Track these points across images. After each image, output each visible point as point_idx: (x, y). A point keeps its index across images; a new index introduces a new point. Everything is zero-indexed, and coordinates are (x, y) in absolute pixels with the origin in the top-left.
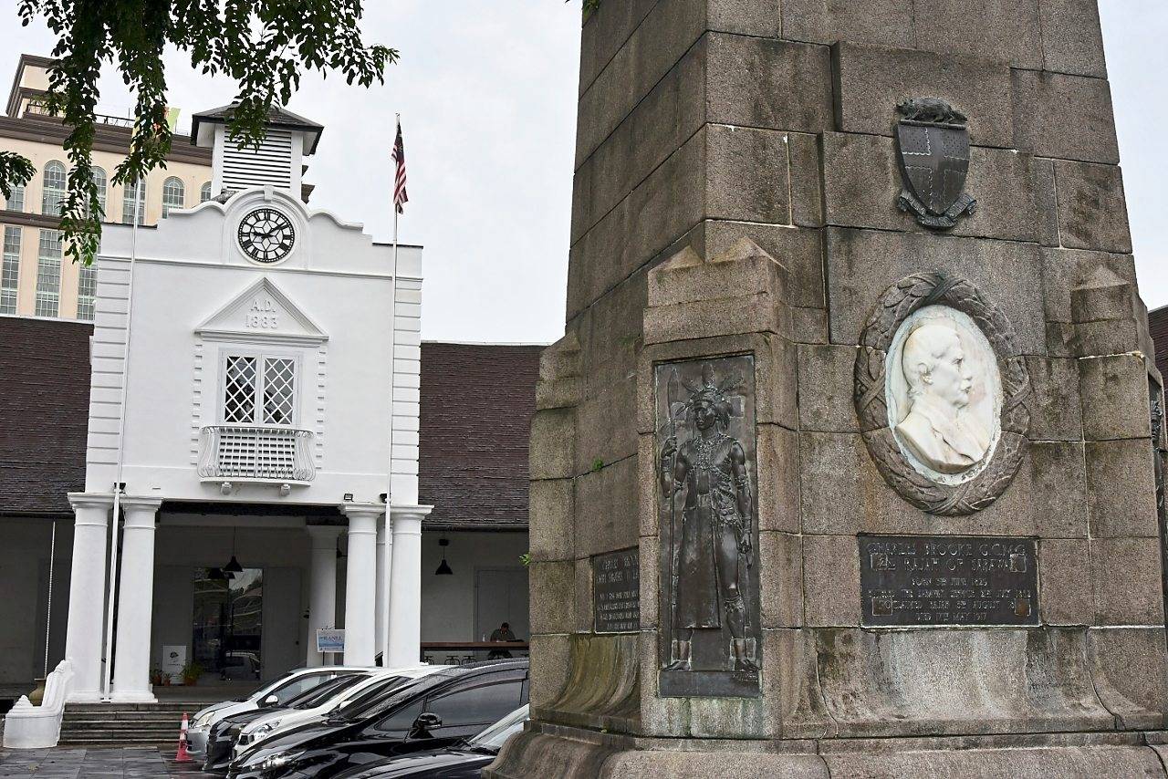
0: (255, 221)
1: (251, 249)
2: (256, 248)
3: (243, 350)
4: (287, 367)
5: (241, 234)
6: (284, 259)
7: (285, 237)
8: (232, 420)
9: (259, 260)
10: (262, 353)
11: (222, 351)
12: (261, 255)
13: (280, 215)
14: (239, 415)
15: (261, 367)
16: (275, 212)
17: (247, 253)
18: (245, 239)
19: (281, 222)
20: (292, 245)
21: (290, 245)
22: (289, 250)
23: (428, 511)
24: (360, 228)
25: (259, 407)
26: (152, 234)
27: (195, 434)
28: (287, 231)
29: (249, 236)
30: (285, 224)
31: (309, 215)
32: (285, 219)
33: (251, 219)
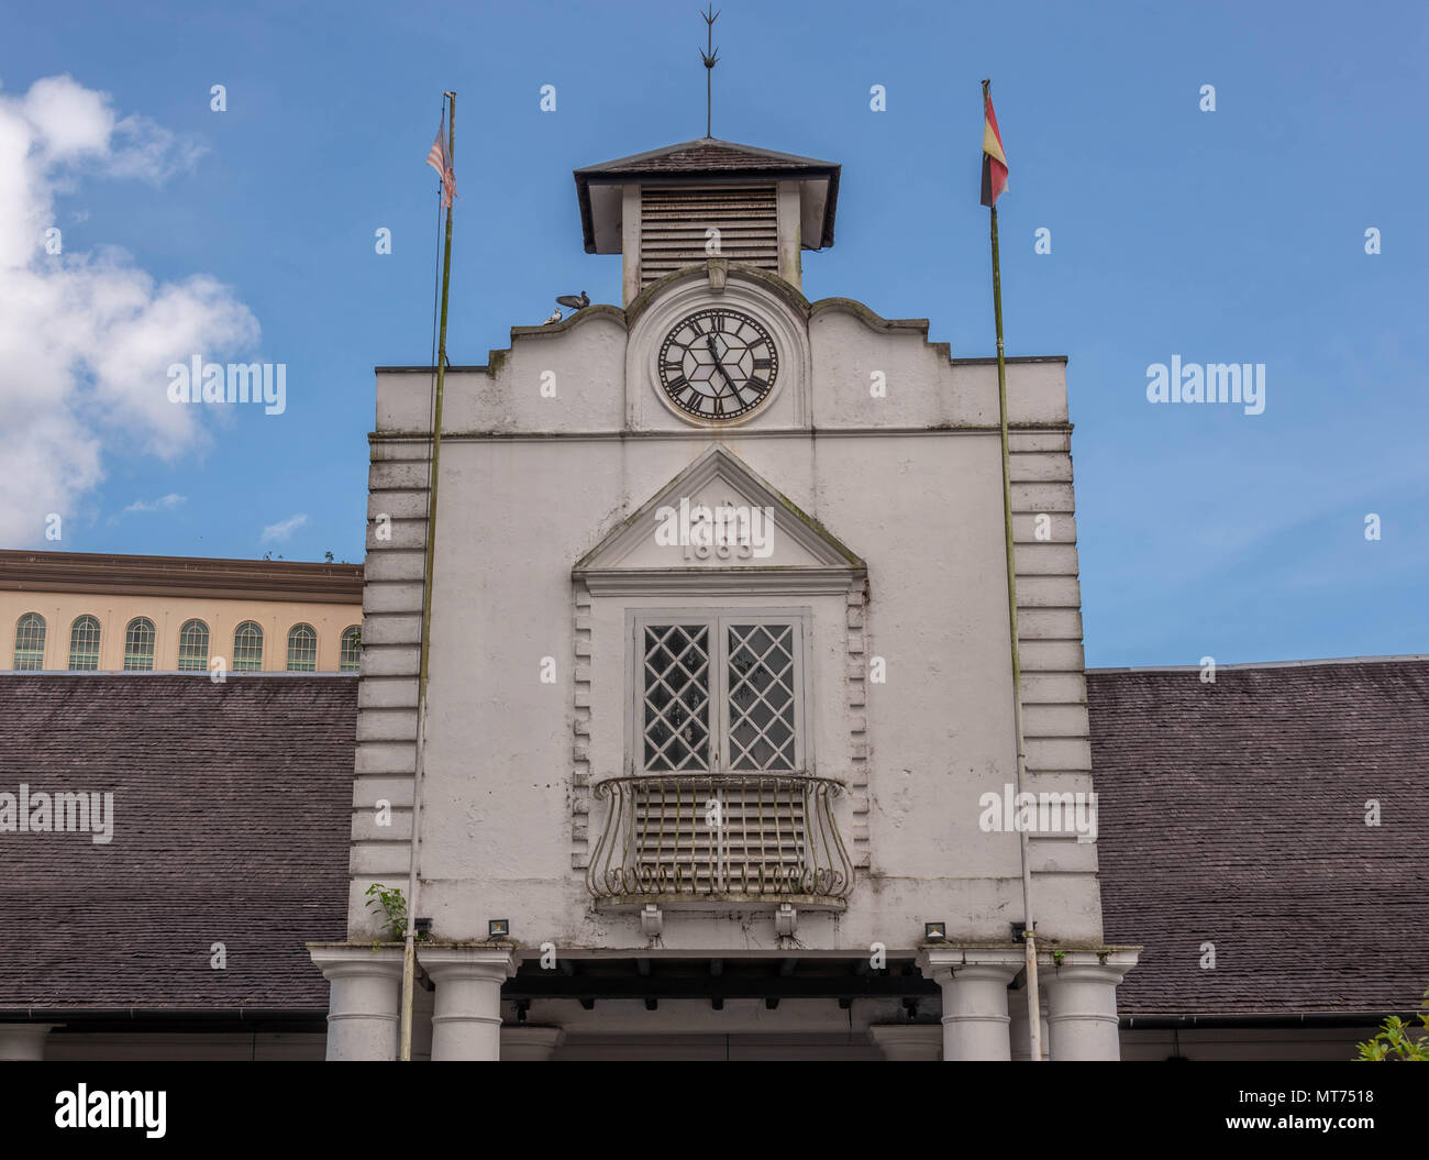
0: (692, 336)
1: (686, 396)
2: (696, 393)
3: (677, 610)
4: (777, 642)
5: (664, 366)
6: (757, 412)
7: (757, 364)
8: (660, 765)
9: (706, 416)
10: (720, 614)
11: (632, 616)
12: (707, 406)
13: (745, 319)
14: (676, 753)
15: (719, 643)
16: (735, 314)
17: (679, 404)
18: (672, 375)
19: (749, 334)
20: (774, 380)
21: (770, 379)
22: (769, 391)
23: (1130, 960)
24: (921, 329)
25: (719, 734)
26: (481, 381)
27: (586, 801)
28: (762, 352)
29: (681, 368)
30: (758, 336)
31: (806, 311)
32: (757, 326)
33: (686, 336)
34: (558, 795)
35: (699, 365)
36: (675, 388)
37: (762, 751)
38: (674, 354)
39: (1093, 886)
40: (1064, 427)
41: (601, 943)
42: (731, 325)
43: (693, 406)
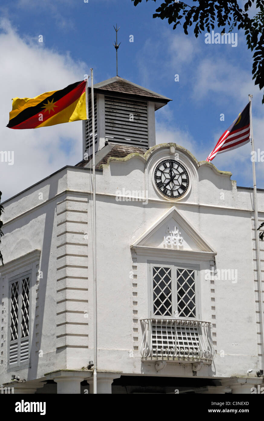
0: (164, 168)
1: (162, 189)
2: (165, 188)
3: (162, 262)
4: (190, 275)
5: (156, 178)
7: (183, 180)
8: (158, 314)
9: (168, 196)
10: (174, 265)
11: (149, 263)
12: (169, 193)
13: (179, 165)
14: (163, 310)
15: (174, 275)
16: (176, 162)
17: (161, 191)
18: (158, 181)
19: (181, 170)
20: (188, 187)
21: (187, 186)
22: (186, 190)
26: (100, 175)
28: (184, 177)
29: (161, 179)
30: (183, 171)
31: (197, 164)
32: (183, 168)
33: (162, 168)
35: (166, 178)
36: (159, 185)
38: (159, 174)
42: (175, 166)
43: (165, 192)
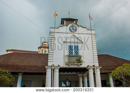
5: (69, 29)
6: (76, 32)
12: (72, 31)
14: (71, 54)
19: (75, 27)
20: (77, 30)
23: (101, 67)
24: (86, 28)
25: (74, 53)
26: (57, 29)
27: (65, 57)
31: (79, 26)
33: (71, 27)
34: (63, 56)
35: (72, 29)
36: (70, 30)
37: (77, 54)
38: (70, 28)
39: (98, 63)
40: (95, 34)
41: (66, 67)
42: (74, 27)
43: (71, 31)
